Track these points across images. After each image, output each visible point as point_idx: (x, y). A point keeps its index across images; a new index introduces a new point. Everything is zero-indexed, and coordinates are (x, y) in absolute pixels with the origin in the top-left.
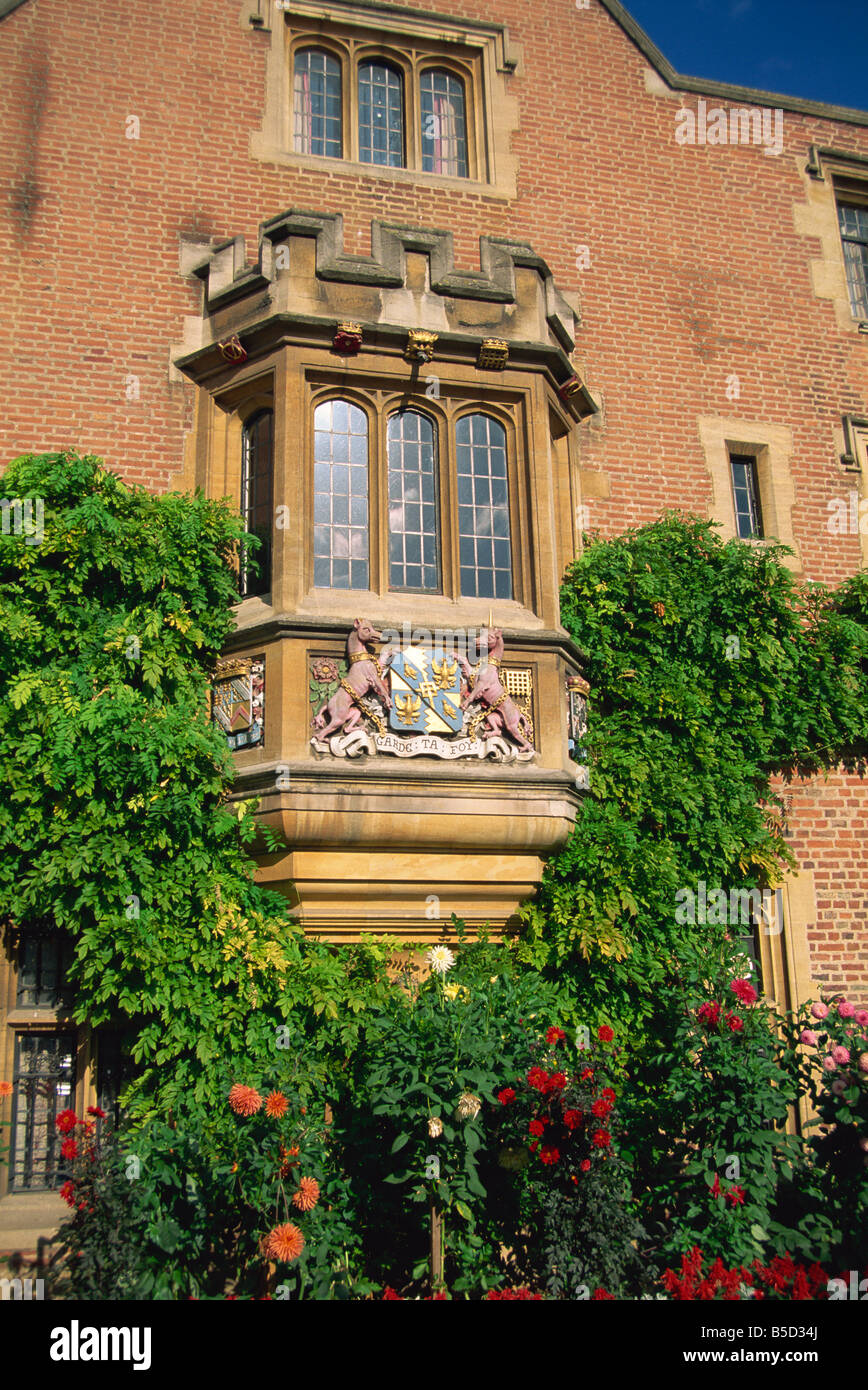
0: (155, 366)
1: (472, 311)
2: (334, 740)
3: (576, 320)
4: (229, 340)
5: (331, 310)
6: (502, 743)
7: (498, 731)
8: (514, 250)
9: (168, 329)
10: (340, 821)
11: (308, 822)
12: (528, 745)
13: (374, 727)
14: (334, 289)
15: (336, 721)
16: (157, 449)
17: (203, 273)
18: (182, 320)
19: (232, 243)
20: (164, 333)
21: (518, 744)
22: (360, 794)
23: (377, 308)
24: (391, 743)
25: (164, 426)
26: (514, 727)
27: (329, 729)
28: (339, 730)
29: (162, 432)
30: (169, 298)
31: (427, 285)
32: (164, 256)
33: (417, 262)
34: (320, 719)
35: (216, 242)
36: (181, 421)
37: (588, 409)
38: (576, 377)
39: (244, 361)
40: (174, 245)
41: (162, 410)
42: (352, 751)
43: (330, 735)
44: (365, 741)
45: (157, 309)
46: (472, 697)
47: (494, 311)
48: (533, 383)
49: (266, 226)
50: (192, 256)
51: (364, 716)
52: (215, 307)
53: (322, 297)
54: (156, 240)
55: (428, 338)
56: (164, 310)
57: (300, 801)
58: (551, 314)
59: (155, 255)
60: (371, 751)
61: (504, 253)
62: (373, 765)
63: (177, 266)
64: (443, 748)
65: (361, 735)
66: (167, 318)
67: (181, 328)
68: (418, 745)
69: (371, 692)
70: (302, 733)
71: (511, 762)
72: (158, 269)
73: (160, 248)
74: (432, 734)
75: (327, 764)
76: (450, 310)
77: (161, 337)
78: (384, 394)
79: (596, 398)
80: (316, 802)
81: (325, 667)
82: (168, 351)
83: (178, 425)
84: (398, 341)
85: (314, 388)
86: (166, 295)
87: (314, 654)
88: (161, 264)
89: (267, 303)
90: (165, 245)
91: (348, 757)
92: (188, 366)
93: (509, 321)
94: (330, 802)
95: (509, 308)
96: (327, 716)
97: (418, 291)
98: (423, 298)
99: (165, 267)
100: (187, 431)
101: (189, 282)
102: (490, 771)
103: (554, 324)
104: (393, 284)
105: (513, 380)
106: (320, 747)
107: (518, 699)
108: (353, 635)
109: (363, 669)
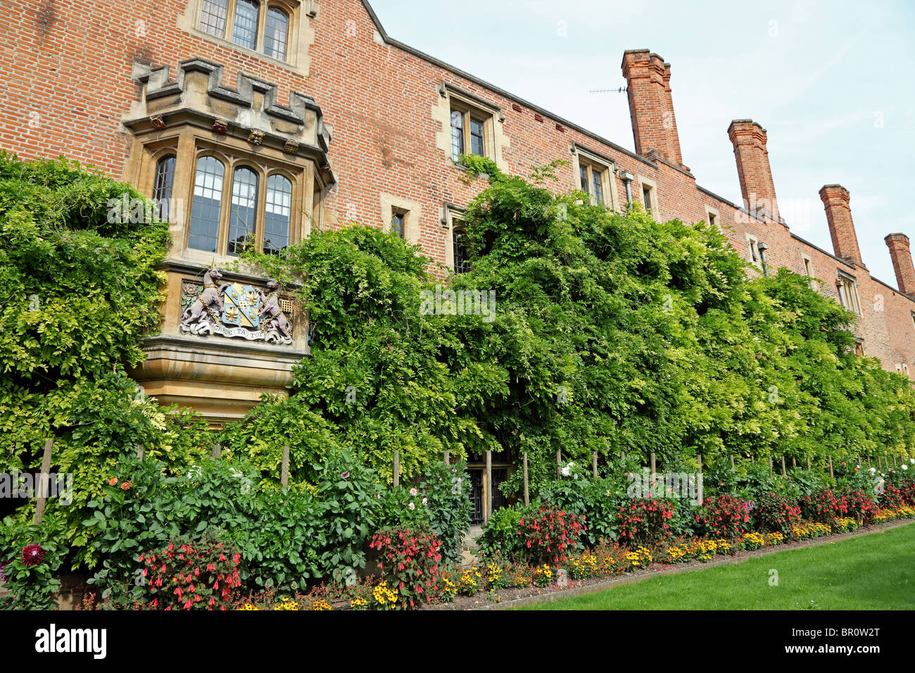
0: (113, 123)
1: (283, 125)
2: (193, 326)
3: (330, 139)
4: (156, 116)
5: (212, 112)
6: (278, 335)
7: (275, 328)
8: (306, 100)
9: (122, 105)
10: (192, 366)
11: (175, 365)
12: (289, 337)
13: (213, 321)
14: (215, 102)
15: (194, 316)
16: (109, 166)
17: (144, 80)
18: (130, 102)
19: (163, 68)
20: (119, 107)
21: (285, 336)
22: (204, 354)
23: (236, 115)
24: (222, 330)
25: (114, 155)
26: (283, 327)
27: (190, 319)
28: (196, 321)
29: (112, 158)
30: (124, 89)
31: (262, 109)
32: (124, 67)
33: (258, 97)
34: (186, 314)
35: (153, 66)
36: (124, 154)
37: (332, 182)
38: (328, 165)
39: (162, 129)
40: (130, 63)
41: (114, 146)
42: (201, 331)
43: (190, 323)
44: (208, 327)
45: (116, 94)
46: (264, 310)
47: (293, 127)
48: (309, 166)
49: (182, 63)
50: (139, 71)
51: (208, 315)
52: (150, 98)
53: (209, 103)
54: (120, 58)
55: (261, 134)
56: (121, 95)
57: (172, 355)
58: (320, 133)
59: (119, 66)
60: (211, 333)
61: (302, 101)
62: (211, 340)
63: (130, 74)
64: (247, 334)
66: (122, 99)
67: (129, 106)
68: (235, 332)
69: (213, 303)
70: (176, 320)
71: (281, 344)
72: (120, 73)
73: (122, 63)
74: (243, 327)
75: (187, 337)
76: (272, 123)
77: (117, 108)
78: (234, 158)
79: (336, 177)
80: (179, 356)
81: (190, 288)
82: (120, 116)
83: (122, 155)
84: (245, 133)
85: (199, 148)
86: (122, 87)
87: (185, 281)
88: (122, 71)
89: (179, 101)
90: (125, 62)
91: (199, 335)
92: (130, 125)
93: (300, 133)
94: (188, 357)
95: (301, 128)
96: (189, 312)
97: (258, 110)
98: (260, 114)
99: (124, 73)
100: (127, 159)
101: (136, 83)
102: (269, 347)
103: (320, 139)
104: (246, 105)
105: (299, 161)
106: (184, 328)
107: (286, 314)
108: (207, 274)
109: (210, 292)
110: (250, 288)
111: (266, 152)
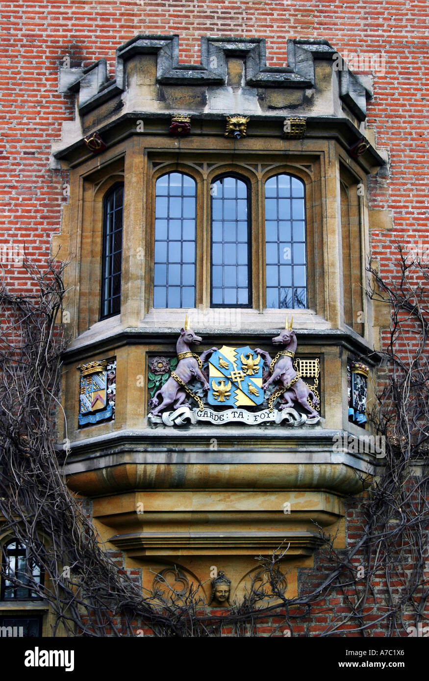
0: (41, 159)
1: (279, 98)
2: (165, 415)
3: (368, 96)
4: (91, 136)
5: (168, 107)
6: (295, 413)
7: (292, 404)
8: (314, 48)
9: (50, 132)
10: (169, 470)
11: (145, 471)
12: (315, 413)
13: (194, 405)
14: (171, 91)
15: (167, 401)
16: (42, 218)
17: (74, 89)
18: (60, 124)
19: (97, 65)
20: (47, 135)
22: (184, 451)
23: (203, 103)
24: (209, 415)
25: (46, 202)
26: (305, 400)
27: (161, 407)
28: (170, 408)
29: (45, 205)
30: (51, 110)
31: (243, 82)
32: (47, 80)
33: (236, 66)
34: (155, 400)
35: (86, 66)
36: (60, 197)
37: (379, 162)
38: (364, 139)
39: (103, 150)
40: (55, 71)
41: (46, 190)
42: (179, 421)
43: (162, 411)
44: (188, 414)
45: (41, 118)
46: (271, 380)
47: (296, 96)
48: (329, 150)
49: (121, 49)
50: (66, 78)
51: (188, 396)
52: (85, 111)
53: (161, 97)
54: (41, 68)
55: (243, 121)
56: (48, 119)
57: (139, 458)
58: (344, 92)
59: (41, 80)
60: (193, 421)
61: (306, 51)
62: (194, 431)
63: (56, 86)
64: (248, 418)
65: (184, 410)
66: (50, 124)
67: (60, 130)
68: (228, 416)
69: (194, 379)
70: (142, 409)
71: (301, 425)
72: (43, 89)
73: (44, 74)
74: (240, 407)
75: (159, 431)
76: (261, 99)
77: (44, 138)
78: (209, 165)
79: (383, 154)
80: (151, 458)
81: (160, 364)
82: (49, 147)
83: (57, 200)
84: (220, 122)
85: (155, 165)
86: (48, 107)
87: (151, 355)
88: (45, 86)
89: (121, 105)
90: (48, 72)
91: (175, 426)
92: (61, 156)
93: (308, 102)
94: (162, 458)
95: (309, 92)
96: (160, 398)
97: (236, 86)
98: (240, 91)
99: (48, 88)
100: (64, 203)
101: (65, 97)
102: (282, 432)
103: (347, 101)
104: (217, 83)
105: (310, 146)
106: (155, 420)
107: (308, 380)
108: (180, 340)
109: (188, 364)
110: (247, 350)
111: (256, 145)
